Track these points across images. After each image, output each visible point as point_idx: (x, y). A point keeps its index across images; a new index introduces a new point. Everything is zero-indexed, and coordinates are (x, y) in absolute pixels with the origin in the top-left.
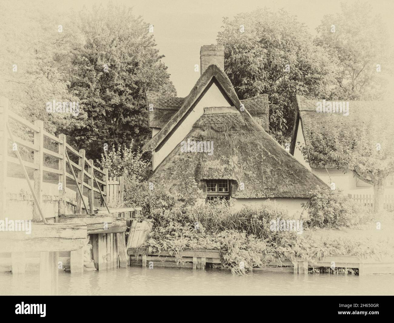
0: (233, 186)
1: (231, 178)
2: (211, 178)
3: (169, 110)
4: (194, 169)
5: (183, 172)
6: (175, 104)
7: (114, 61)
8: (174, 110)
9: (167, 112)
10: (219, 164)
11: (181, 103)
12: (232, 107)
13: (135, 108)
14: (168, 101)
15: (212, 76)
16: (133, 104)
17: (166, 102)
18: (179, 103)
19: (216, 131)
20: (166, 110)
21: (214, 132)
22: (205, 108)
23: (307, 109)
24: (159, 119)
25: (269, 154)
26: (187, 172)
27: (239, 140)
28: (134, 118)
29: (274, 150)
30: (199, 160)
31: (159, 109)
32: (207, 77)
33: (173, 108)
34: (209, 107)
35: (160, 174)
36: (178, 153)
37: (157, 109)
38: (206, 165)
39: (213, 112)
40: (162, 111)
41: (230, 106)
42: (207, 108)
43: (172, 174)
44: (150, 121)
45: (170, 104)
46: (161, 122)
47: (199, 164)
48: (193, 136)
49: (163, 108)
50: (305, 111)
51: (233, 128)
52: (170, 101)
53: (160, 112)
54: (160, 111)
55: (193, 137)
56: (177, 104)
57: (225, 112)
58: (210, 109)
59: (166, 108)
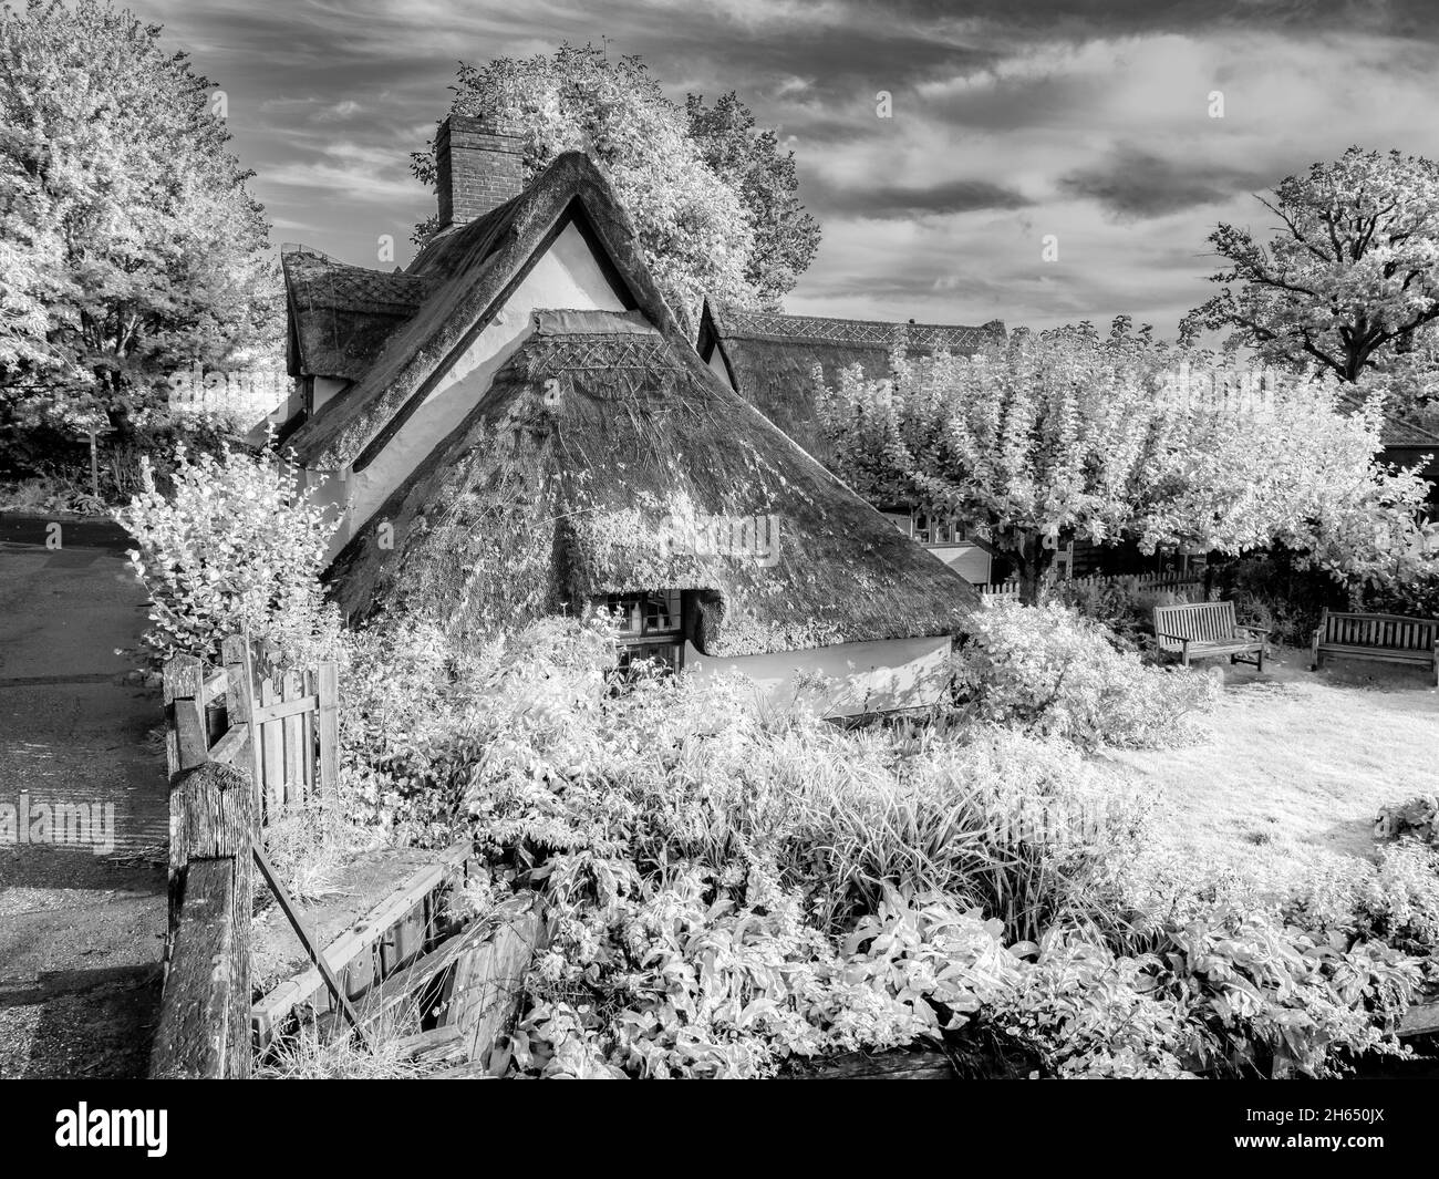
0: (705, 609)
1: (701, 584)
2: (635, 589)
3: (374, 314)
4: (549, 548)
5: (510, 564)
6: (393, 296)
7: (106, 170)
8: (390, 315)
9: (368, 322)
10: (643, 527)
11: (411, 292)
12: (630, 313)
13: (177, 311)
14: (367, 283)
15: (572, 196)
16: (172, 300)
17: (358, 287)
18: (407, 292)
19: (594, 398)
20: (361, 314)
21: (586, 402)
22: (540, 312)
23: (740, 335)
24: (340, 346)
25: (783, 480)
26: (525, 562)
27: (679, 433)
28: (178, 340)
29: (795, 467)
30: (559, 511)
31: (339, 311)
32: (554, 197)
33: (387, 310)
34: (552, 309)
35: (418, 575)
36: (469, 485)
37: (329, 309)
38: (595, 532)
39: (570, 327)
40: (348, 318)
41: (624, 310)
42: (547, 312)
43: (467, 573)
44: (309, 351)
45: (375, 294)
46: (348, 356)
47: (563, 527)
48: (515, 414)
49: (351, 308)
50: (735, 338)
51: (652, 388)
52: (372, 284)
53: (343, 320)
54: (341, 316)
55: (514, 419)
56: (400, 296)
57: (610, 329)
58: (558, 317)
59: (361, 306)
